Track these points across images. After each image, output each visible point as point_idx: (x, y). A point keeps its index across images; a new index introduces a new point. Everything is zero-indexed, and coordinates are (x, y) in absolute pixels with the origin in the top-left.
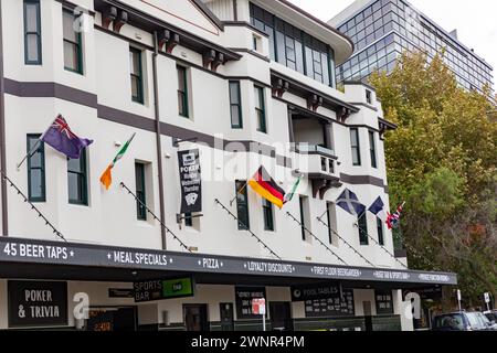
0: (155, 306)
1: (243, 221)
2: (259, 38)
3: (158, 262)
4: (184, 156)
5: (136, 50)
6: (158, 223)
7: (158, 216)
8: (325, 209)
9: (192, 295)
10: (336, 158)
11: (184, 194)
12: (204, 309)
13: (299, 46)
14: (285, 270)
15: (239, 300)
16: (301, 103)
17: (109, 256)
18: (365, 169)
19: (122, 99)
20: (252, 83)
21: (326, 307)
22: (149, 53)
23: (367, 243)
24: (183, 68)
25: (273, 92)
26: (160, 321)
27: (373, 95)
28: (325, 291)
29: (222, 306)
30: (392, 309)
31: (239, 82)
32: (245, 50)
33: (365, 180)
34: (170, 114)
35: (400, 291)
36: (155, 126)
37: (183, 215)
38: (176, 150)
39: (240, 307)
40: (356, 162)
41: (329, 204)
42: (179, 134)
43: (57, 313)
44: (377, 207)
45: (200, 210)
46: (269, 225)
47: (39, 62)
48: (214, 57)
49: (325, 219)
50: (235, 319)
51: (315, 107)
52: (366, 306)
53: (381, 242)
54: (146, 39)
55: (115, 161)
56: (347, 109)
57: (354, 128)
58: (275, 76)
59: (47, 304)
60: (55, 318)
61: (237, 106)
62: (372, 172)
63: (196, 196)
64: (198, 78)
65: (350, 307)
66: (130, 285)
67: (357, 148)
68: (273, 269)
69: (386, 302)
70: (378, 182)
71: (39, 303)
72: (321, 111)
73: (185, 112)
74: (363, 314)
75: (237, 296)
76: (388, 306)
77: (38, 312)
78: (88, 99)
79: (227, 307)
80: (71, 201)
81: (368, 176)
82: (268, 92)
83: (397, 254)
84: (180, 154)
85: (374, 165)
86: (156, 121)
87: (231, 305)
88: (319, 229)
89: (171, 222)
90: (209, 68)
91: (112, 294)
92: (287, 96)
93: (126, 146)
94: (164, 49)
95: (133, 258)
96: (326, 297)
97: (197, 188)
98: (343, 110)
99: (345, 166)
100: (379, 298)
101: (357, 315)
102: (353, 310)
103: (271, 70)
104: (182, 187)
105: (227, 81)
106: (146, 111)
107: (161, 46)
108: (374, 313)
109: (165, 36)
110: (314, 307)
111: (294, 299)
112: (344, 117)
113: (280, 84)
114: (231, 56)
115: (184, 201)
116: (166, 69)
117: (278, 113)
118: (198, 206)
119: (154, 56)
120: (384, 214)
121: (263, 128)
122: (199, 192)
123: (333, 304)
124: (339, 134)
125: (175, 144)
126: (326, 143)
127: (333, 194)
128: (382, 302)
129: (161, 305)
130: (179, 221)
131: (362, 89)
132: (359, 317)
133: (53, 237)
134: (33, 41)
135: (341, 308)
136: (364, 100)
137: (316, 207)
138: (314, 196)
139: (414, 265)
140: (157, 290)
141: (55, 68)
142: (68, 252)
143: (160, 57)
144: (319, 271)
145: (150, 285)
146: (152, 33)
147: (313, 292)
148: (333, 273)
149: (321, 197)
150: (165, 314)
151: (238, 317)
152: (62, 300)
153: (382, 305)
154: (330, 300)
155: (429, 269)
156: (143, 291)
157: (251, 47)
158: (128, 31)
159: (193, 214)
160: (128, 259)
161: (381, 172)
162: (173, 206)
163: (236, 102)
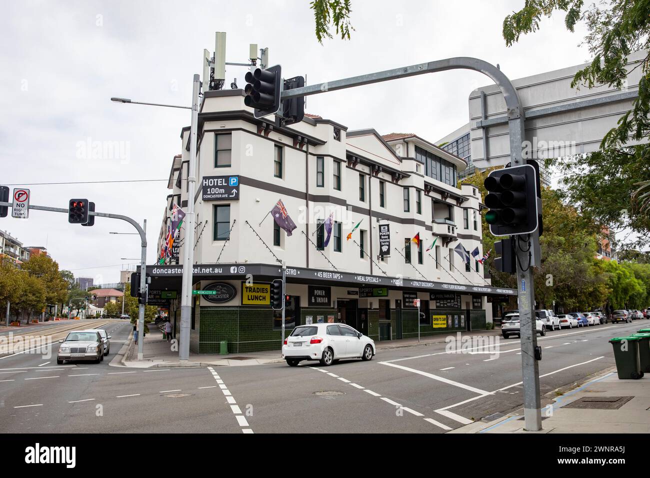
0: (367, 300)
1: (408, 258)
2: (420, 165)
3: (369, 280)
4: (382, 227)
5: (362, 176)
6: (369, 260)
7: (369, 255)
8: (449, 253)
9: (387, 296)
10: (456, 226)
11: (381, 246)
12: (388, 302)
13: (438, 165)
14: (430, 285)
15: (404, 298)
16: (438, 197)
17: (356, 278)
18: (471, 231)
19: (354, 200)
20: (415, 189)
21: (446, 304)
22: (367, 177)
23: (470, 271)
24: (382, 182)
25: (425, 192)
26: (369, 307)
27: (477, 190)
28: (448, 296)
29: (397, 301)
30: (481, 307)
31: (408, 189)
32: (412, 172)
33: (470, 237)
34: (376, 207)
35: (486, 297)
36: (369, 212)
37: (380, 256)
38: (378, 224)
39: (405, 302)
40: (466, 227)
41: (450, 250)
42: (380, 216)
43: (327, 301)
44: (476, 253)
45: (389, 254)
46: (421, 261)
47: (323, 186)
48: (397, 176)
49: (448, 258)
50: (402, 308)
51: (446, 198)
52: (468, 304)
53: (477, 270)
54: (366, 170)
55: (353, 231)
56: (462, 199)
57: (466, 209)
58: (427, 185)
59: (323, 297)
60: (326, 303)
61: (407, 200)
62: (474, 233)
63: (387, 247)
64: (389, 187)
65: (459, 304)
66: (357, 289)
67: (467, 220)
68: (424, 285)
69: (478, 302)
70: (477, 238)
71: (320, 296)
72: (449, 201)
73: (382, 205)
74: (465, 309)
75: (404, 296)
76: (479, 305)
77: (319, 300)
78: (342, 202)
79: (399, 302)
80: (335, 250)
81: (472, 235)
82: (423, 193)
83: (486, 277)
84: (380, 226)
85: (475, 229)
86: (370, 210)
87: (401, 300)
88: (445, 263)
89: (375, 258)
90: (395, 182)
91: (349, 293)
92: (432, 194)
93: (359, 224)
94: (374, 175)
95: (365, 279)
96: (447, 299)
97: (388, 243)
98: (460, 200)
99: (460, 230)
100: (475, 300)
101: (462, 308)
102: (461, 306)
103: (425, 181)
104: (380, 243)
105: (403, 188)
106: (365, 205)
107: (373, 173)
108: (471, 308)
109: (375, 168)
110: (440, 304)
111: (431, 299)
112: (460, 204)
113: (428, 188)
114: (405, 175)
115: (381, 249)
116: (375, 183)
117: (427, 203)
118: (388, 252)
119: (370, 178)
120: (480, 257)
121: (419, 212)
122: (389, 246)
123: (450, 302)
124: (458, 212)
125: (378, 221)
126: (450, 218)
127: (453, 245)
128: (476, 302)
129: (370, 299)
130: (378, 259)
131: (471, 188)
132: (463, 310)
133: (332, 269)
134: (320, 176)
135: (455, 305)
136: (472, 194)
137: (444, 251)
138: (443, 246)
139: (495, 284)
140: (369, 293)
141: (329, 189)
142: (340, 276)
143: (373, 179)
144: (445, 287)
145: (367, 290)
146: (369, 166)
147: (441, 296)
148: (452, 288)
149: (447, 247)
150: (371, 304)
151: (404, 307)
152: (328, 295)
153: (476, 304)
154: (449, 301)
155: (503, 287)
156: (363, 292)
157: (415, 171)
158: (359, 167)
159: (384, 256)
160: (363, 280)
161: (479, 233)
162: (376, 252)
163: (407, 199)
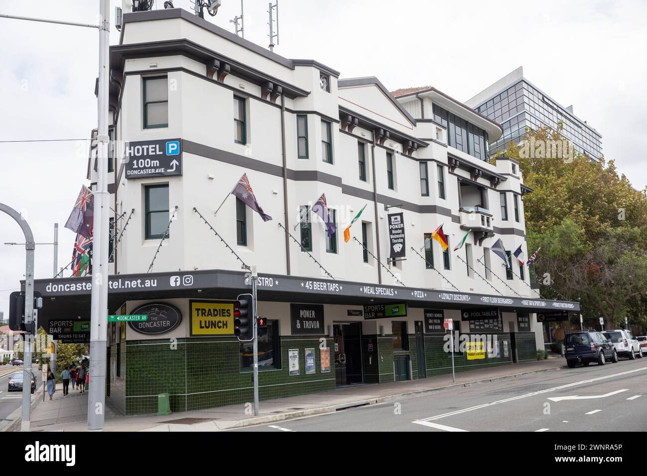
0: (375, 322)
1: (430, 261)
2: (440, 130)
4: (393, 218)
5: (362, 144)
7: (376, 257)
8: (483, 254)
9: (406, 315)
10: (491, 216)
11: (392, 244)
12: (404, 325)
13: (464, 131)
14: (464, 299)
15: (427, 319)
16: (466, 175)
17: (361, 289)
18: (511, 223)
20: (435, 163)
21: (483, 326)
22: (369, 145)
23: (512, 278)
24: (390, 154)
25: (449, 169)
26: (378, 333)
27: (517, 167)
28: (485, 314)
29: (416, 323)
30: (529, 328)
31: (426, 163)
32: (431, 140)
33: (510, 231)
34: (383, 189)
35: (535, 314)
36: (374, 197)
37: (391, 259)
38: (387, 213)
39: (427, 324)
40: (504, 217)
41: (486, 249)
42: (389, 202)
43: (318, 326)
44: (519, 251)
45: (404, 256)
46: (447, 266)
47: (307, 157)
48: (410, 145)
49: (483, 261)
50: (424, 333)
51: (476, 177)
52: (511, 325)
53: (522, 278)
54: (368, 135)
55: (352, 222)
56: (498, 179)
57: (503, 193)
58: (451, 158)
59: (312, 320)
60: (317, 329)
61: (425, 180)
62: (516, 225)
63: (401, 246)
64: (401, 161)
65: (500, 325)
66: (361, 308)
67: (505, 207)
68: (457, 298)
69: (524, 322)
70: (520, 233)
71: (308, 319)
72: (481, 181)
73: (391, 186)
74: (509, 331)
75: (425, 316)
76: (526, 325)
77: (307, 325)
78: (335, 181)
79: (420, 324)
80: (327, 251)
81: (513, 229)
82: (446, 169)
83: (533, 286)
84: (390, 216)
85: (517, 220)
86: (374, 194)
87: (422, 322)
88: (479, 268)
89: (384, 261)
90: (407, 154)
91: (350, 313)
92: (457, 171)
93: (361, 212)
94: (379, 143)
95: (375, 291)
96: (484, 318)
97: (402, 240)
98: (495, 180)
99: (497, 222)
100: (520, 319)
101: (505, 331)
102: (502, 327)
103: (448, 153)
104: (391, 240)
105: (419, 162)
106: (367, 186)
107: (377, 141)
108: (516, 330)
109: (380, 132)
110: (476, 326)
112: (496, 185)
113: (454, 163)
114: (422, 144)
115: (392, 249)
116: (380, 154)
117: (452, 184)
118: (402, 253)
119: (373, 147)
120: (524, 257)
121: (442, 195)
122: (403, 243)
123: (488, 323)
124: (492, 197)
125: (386, 209)
126: (483, 204)
127: (489, 242)
128: (522, 322)
129: (379, 322)
130: (388, 263)
131: (509, 163)
132: (506, 333)
133: (326, 277)
134: (303, 142)
135: (494, 326)
136: (511, 172)
137: (477, 251)
138: (475, 244)
139: (546, 294)
140: (380, 312)
141: (316, 162)
142: (339, 287)
143: (377, 148)
144: (485, 300)
145: (376, 308)
146: (372, 131)
147: (478, 314)
148: (495, 301)
149: (480, 245)
150: (381, 328)
151: (426, 331)
152: (320, 317)
153: (522, 325)
154: (486, 321)
156: (371, 311)
157: (434, 138)
158: (357, 131)
159: (397, 259)
160: (371, 292)
161: (521, 226)
162: (385, 253)
163: (425, 178)
